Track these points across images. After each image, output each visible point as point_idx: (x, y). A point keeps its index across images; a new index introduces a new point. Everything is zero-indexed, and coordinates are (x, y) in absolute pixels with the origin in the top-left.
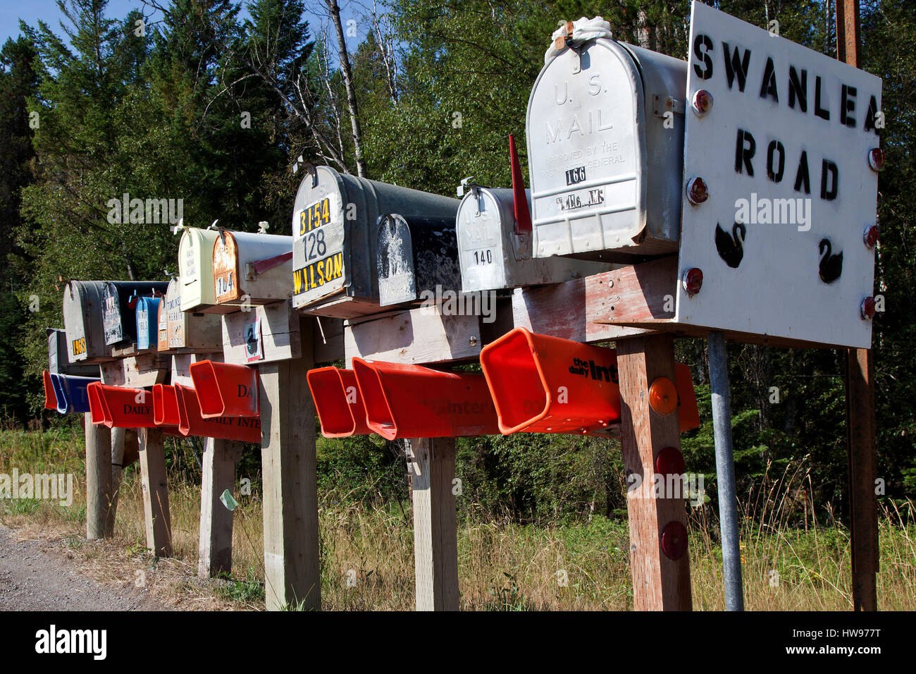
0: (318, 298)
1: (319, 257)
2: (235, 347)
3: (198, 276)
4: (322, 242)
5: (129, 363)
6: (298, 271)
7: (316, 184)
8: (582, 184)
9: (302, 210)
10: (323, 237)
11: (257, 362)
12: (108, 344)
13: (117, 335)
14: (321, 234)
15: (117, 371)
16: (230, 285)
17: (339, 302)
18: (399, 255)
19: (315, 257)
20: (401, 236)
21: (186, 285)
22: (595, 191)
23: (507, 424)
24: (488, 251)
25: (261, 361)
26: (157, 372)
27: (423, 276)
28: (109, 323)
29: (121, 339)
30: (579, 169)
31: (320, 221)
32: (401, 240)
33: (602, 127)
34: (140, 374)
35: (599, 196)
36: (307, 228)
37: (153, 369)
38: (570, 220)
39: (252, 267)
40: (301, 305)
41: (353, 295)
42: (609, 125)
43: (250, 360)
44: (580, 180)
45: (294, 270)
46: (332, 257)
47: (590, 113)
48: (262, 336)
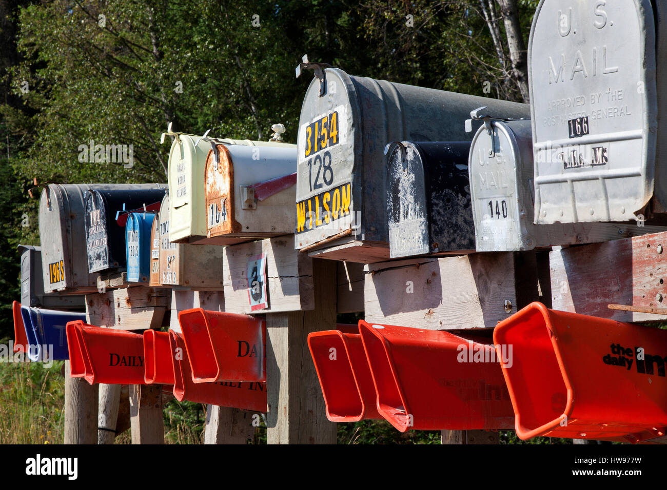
0: (323, 240)
1: (326, 188)
2: (237, 291)
3: (188, 198)
4: (328, 168)
5: (120, 296)
6: (302, 202)
7: (324, 91)
8: (585, 138)
9: (308, 124)
10: (330, 161)
11: (261, 311)
12: (91, 271)
13: (102, 261)
14: (327, 158)
15: (105, 306)
16: (224, 215)
17: (347, 246)
18: (411, 194)
19: (321, 186)
20: (414, 170)
21: (176, 208)
22: (599, 148)
23: (526, 425)
24: (503, 202)
25: (266, 311)
26: (153, 312)
27: (439, 223)
28: (93, 244)
29: (106, 267)
30: (582, 119)
31: (327, 141)
32: (413, 175)
33: (608, 69)
34: (133, 312)
35: (603, 156)
36: (313, 148)
37: (147, 307)
38: (573, 181)
39: (251, 192)
40: (304, 247)
41: (363, 239)
42: (615, 68)
43: (254, 308)
44: (582, 134)
45: (297, 200)
46: (339, 187)
47: (595, 51)
48: (267, 278)
